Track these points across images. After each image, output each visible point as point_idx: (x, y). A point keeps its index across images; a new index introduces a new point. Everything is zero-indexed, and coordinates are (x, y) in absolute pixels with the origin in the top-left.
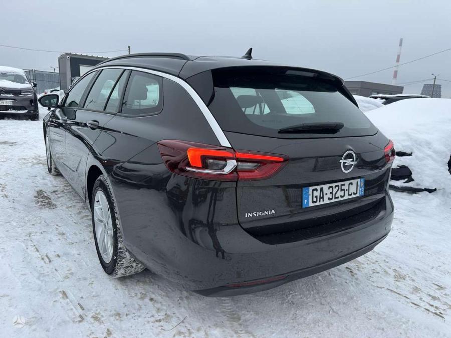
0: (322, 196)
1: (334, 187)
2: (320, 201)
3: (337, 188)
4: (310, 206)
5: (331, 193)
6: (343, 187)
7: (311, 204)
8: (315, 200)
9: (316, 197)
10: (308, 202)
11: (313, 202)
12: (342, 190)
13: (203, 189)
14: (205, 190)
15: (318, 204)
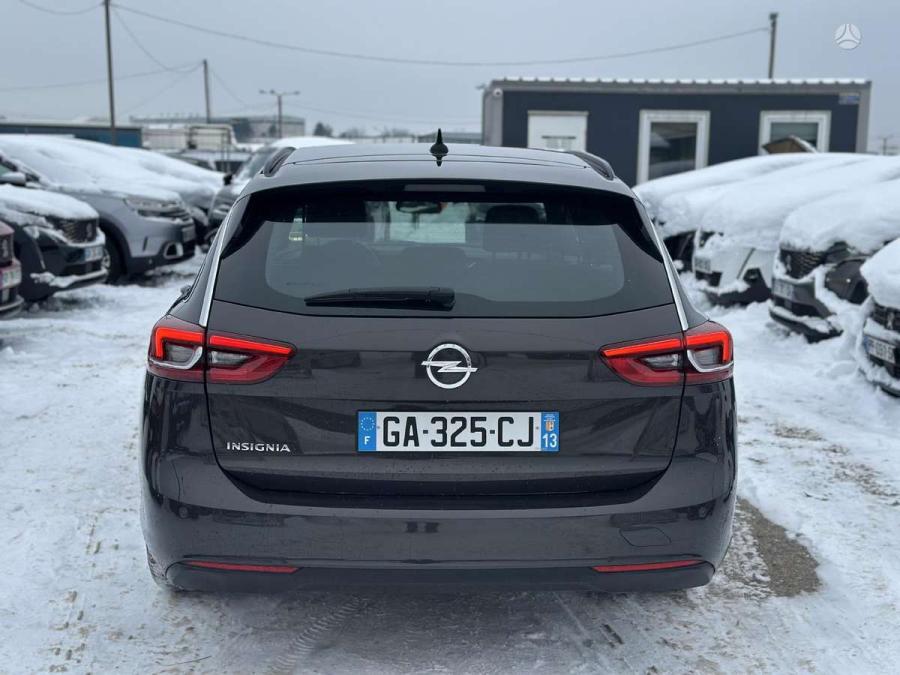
0: (411, 434)
1: (449, 422)
2: (406, 444)
3: (459, 424)
4: (378, 449)
5: (443, 432)
6: (478, 424)
7: (381, 447)
8: (391, 439)
9: (396, 434)
10: (373, 440)
11: (386, 443)
12: (474, 429)
13: (184, 403)
14: (188, 402)
15: (400, 448)
